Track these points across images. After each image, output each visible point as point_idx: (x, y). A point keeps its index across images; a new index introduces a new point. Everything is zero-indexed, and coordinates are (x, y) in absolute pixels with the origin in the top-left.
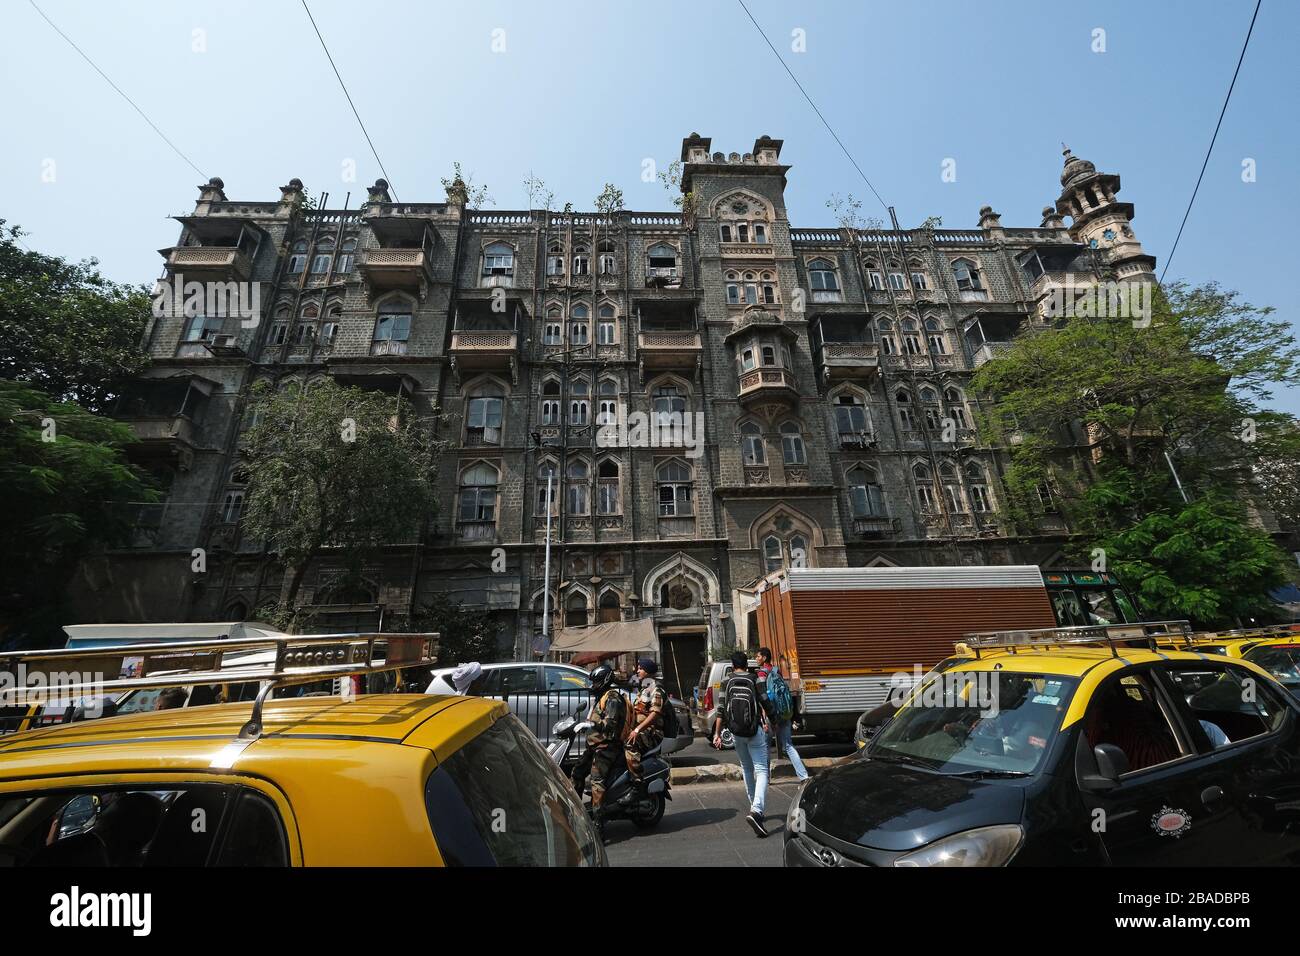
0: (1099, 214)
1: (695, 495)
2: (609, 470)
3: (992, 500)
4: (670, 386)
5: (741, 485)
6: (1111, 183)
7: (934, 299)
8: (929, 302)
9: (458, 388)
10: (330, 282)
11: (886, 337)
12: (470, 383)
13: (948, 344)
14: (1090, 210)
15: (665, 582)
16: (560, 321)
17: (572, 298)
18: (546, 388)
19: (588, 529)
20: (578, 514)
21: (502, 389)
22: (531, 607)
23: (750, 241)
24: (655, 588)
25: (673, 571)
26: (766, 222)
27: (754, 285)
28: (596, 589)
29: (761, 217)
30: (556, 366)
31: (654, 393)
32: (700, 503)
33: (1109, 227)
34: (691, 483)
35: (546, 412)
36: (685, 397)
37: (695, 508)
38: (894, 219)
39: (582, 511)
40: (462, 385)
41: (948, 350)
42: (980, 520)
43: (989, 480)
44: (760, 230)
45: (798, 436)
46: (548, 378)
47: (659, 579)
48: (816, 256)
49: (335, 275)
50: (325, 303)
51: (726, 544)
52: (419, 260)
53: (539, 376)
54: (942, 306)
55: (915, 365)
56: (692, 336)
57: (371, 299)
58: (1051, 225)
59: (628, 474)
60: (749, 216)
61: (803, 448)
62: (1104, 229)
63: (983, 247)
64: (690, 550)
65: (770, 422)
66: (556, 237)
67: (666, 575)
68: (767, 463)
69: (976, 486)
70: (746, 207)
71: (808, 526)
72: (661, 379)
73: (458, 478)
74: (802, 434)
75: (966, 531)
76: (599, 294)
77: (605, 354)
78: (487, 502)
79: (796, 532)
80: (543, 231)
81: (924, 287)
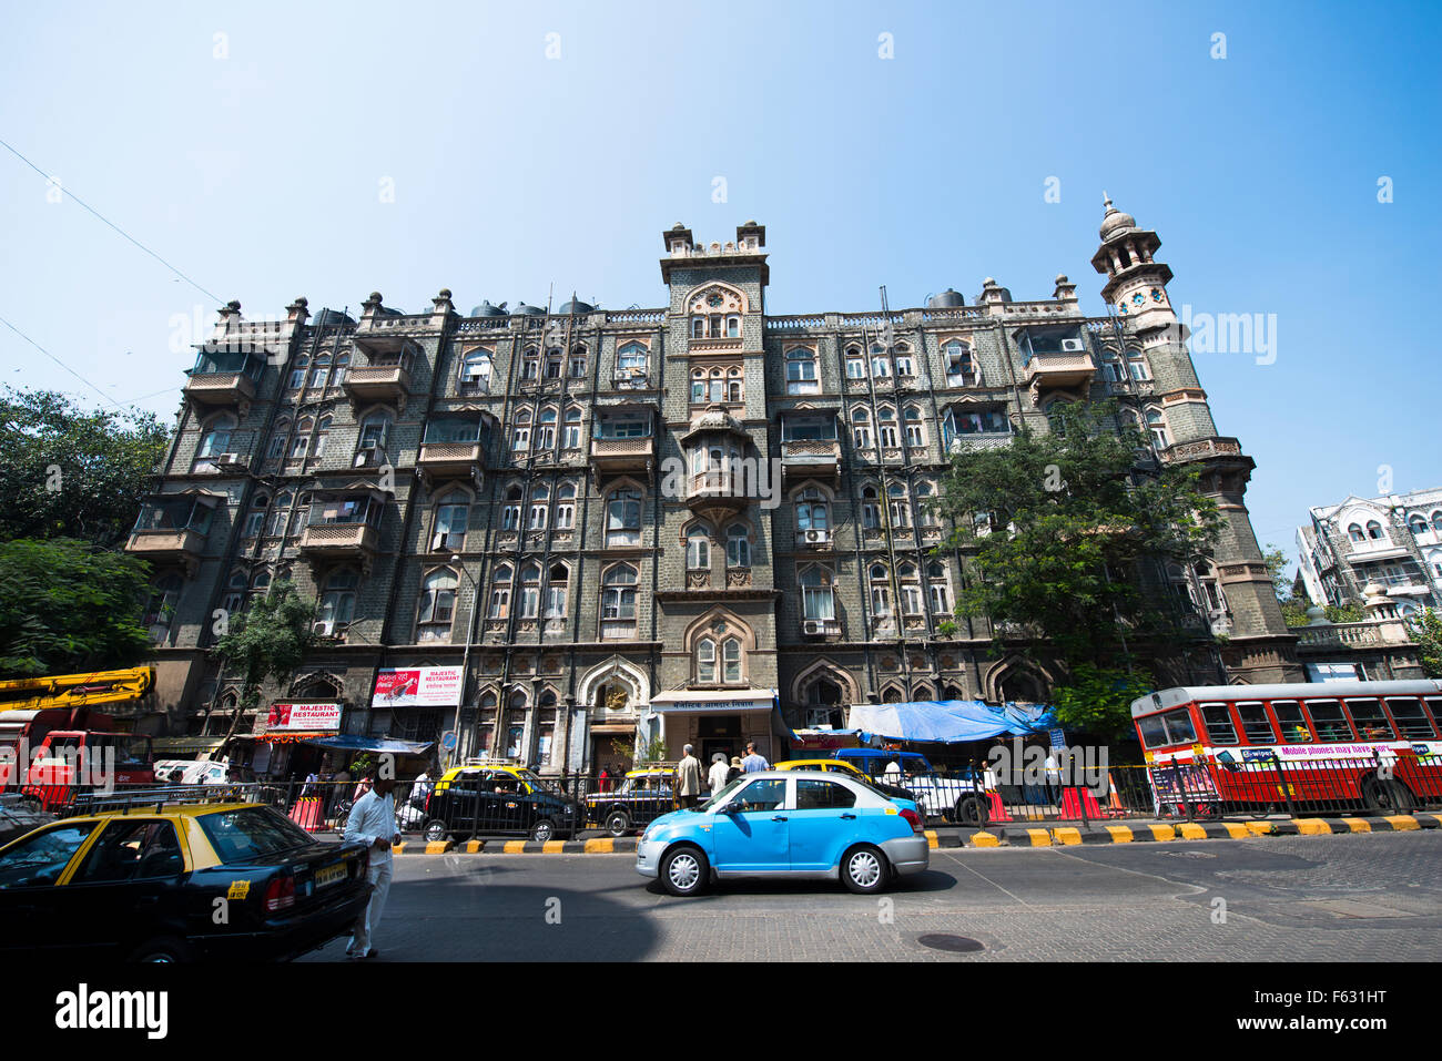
0: (1130, 277)
1: (637, 597)
2: (560, 573)
3: (951, 601)
4: (626, 489)
5: (681, 588)
6: (1149, 242)
7: (916, 385)
8: (910, 390)
9: (429, 495)
10: (324, 397)
11: (860, 428)
12: (440, 490)
13: (926, 434)
14: (1121, 271)
15: (601, 682)
16: (527, 426)
17: (541, 403)
18: (509, 494)
19: (534, 630)
20: (525, 616)
21: (468, 495)
22: (476, 704)
23: (722, 337)
24: (590, 689)
25: (609, 671)
26: (739, 314)
27: (721, 382)
28: (536, 689)
29: (736, 310)
30: (520, 473)
31: (610, 497)
32: (642, 605)
33: (1138, 291)
34: (636, 586)
35: (507, 517)
36: (639, 499)
37: (637, 610)
38: (884, 299)
39: (531, 613)
40: (432, 491)
41: (925, 441)
42: (933, 621)
43: (949, 581)
44: (733, 323)
45: (745, 539)
46: (512, 484)
47: (595, 680)
48: (796, 345)
49: (328, 390)
50: (318, 417)
51: (660, 646)
52: (395, 376)
53: (504, 482)
54: (923, 394)
55: (887, 458)
56: (644, 441)
57: (356, 414)
58: (1062, 295)
59: (576, 578)
60: (724, 309)
61: (749, 550)
62: (1133, 293)
63: (979, 326)
64: (626, 652)
65: (717, 524)
66: (531, 341)
67: (602, 676)
68: (709, 567)
69: (936, 586)
70: (722, 299)
71: (743, 630)
72: (617, 483)
73: (422, 582)
74: (749, 538)
75: (919, 634)
76: (567, 398)
77: (568, 458)
78: (446, 605)
79: (731, 635)
80: (519, 336)
81: (909, 372)
